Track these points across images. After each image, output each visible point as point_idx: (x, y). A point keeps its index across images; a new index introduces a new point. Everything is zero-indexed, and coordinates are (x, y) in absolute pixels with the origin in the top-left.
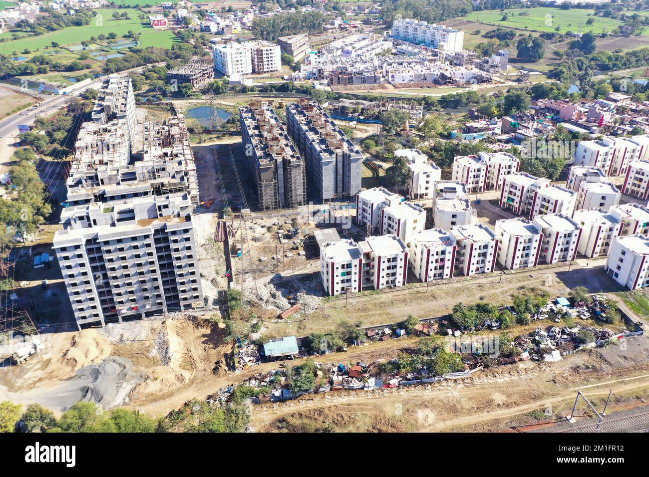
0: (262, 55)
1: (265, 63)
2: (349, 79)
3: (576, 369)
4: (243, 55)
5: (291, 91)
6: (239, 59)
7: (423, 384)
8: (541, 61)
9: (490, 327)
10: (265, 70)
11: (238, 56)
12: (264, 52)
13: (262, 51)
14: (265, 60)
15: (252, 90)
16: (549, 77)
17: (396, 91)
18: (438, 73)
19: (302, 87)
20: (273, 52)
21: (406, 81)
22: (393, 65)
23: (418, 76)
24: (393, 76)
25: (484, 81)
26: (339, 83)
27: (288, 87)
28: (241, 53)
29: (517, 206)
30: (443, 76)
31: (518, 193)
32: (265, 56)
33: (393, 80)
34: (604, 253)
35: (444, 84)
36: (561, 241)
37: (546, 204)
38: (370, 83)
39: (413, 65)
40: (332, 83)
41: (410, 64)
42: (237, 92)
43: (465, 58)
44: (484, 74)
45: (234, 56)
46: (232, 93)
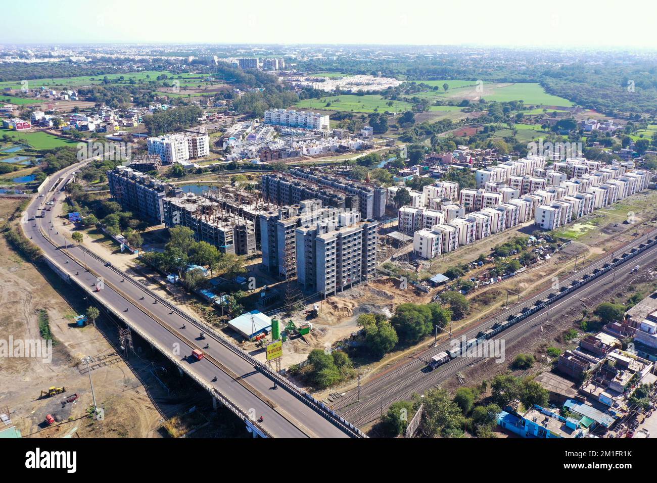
0: (196, 143)
1: (199, 150)
2: (279, 154)
3: (559, 258)
4: (183, 144)
5: (238, 168)
6: (180, 148)
7: (511, 276)
8: (387, 132)
9: (514, 253)
10: (199, 155)
11: (180, 145)
12: (198, 141)
13: (196, 140)
14: (198, 147)
15: (206, 170)
16: (404, 141)
17: (315, 160)
18: (337, 145)
19: (245, 164)
20: (204, 140)
21: (318, 153)
22: (300, 142)
23: (324, 149)
24: (308, 150)
25: (369, 148)
26: (272, 159)
27: (235, 166)
28: (181, 143)
29: (472, 206)
30: (341, 146)
31: (472, 199)
32: (198, 144)
33: (309, 153)
34: (533, 217)
35: (346, 152)
36: (514, 214)
37: (489, 201)
38: (293, 157)
39: (314, 141)
40: (266, 160)
41: (311, 140)
42: (193, 173)
43: (342, 134)
44: (366, 142)
45: (177, 145)
46: (190, 175)
